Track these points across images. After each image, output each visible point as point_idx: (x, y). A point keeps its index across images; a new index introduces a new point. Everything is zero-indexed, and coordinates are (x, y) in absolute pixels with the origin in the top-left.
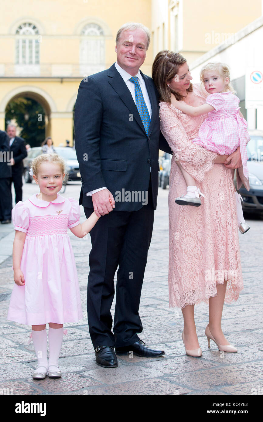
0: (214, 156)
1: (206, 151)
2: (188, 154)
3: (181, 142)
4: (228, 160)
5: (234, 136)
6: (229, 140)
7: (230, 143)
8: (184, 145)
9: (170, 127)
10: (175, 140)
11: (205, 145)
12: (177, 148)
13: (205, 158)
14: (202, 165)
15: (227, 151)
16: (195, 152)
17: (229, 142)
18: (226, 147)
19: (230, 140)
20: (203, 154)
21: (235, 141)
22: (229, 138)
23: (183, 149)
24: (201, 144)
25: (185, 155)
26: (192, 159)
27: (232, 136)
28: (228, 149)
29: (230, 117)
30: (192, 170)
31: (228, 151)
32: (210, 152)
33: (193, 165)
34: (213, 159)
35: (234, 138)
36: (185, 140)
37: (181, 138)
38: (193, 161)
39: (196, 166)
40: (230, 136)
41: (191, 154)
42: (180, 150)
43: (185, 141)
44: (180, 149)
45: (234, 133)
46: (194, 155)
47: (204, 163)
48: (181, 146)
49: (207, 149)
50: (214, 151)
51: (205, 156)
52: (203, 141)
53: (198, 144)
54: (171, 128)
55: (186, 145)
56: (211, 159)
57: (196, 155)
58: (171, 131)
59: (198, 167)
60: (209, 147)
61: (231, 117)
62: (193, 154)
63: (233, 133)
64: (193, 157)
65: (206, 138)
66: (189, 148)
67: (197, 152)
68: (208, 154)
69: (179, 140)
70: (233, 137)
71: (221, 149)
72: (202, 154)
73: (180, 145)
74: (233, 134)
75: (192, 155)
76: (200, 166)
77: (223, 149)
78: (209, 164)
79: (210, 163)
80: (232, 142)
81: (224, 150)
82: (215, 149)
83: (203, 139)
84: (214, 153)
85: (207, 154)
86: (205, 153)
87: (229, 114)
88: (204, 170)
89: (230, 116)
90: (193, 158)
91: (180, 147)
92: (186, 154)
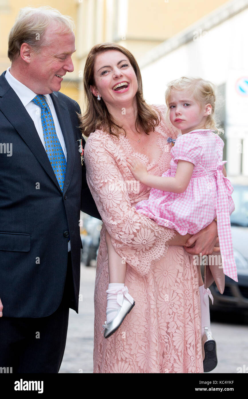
0: (169, 235)
1: (157, 228)
2: (127, 232)
3: (117, 210)
4: (191, 241)
5: (207, 208)
6: (198, 214)
7: (198, 219)
8: (122, 215)
9: (102, 181)
10: (108, 205)
11: (156, 217)
12: (111, 218)
13: (155, 238)
14: (148, 248)
15: (191, 229)
16: (138, 228)
17: (198, 217)
18: (191, 224)
19: (200, 214)
20: (151, 232)
21: (207, 217)
22: (199, 211)
23: (119, 222)
24: (149, 216)
25: (121, 231)
26: (133, 240)
27: (204, 208)
28: (193, 228)
29: (206, 175)
30: (131, 255)
31: (193, 230)
32: (163, 229)
33: (133, 248)
34: (167, 240)
35: (207, 212)
36: (125, 206)
37: (118, 202)
38: (134, 242)
39: (138, 250)
40: (202, 207)
41: (131, 232)
42: (115, 223)
43: (125, 209)
44: (114, 221)
45: (209, 203)
46: (137, 234)
47: (151, 246)
48: (118, 217)
49: (159, 224)
50: (170, 227)
51: (154, 235)
52: (153, 211)
53: (144, 215)
54: (104, 183)
55: (125, 216)
56: (164, 240)
57: (140, 233)
58: (103, 188)
59: (141, 252)
60: (163, 221)
61: (208, 176)
62: (135, 231)
63: (207, 203)
64: (136, 236)
65: (157, 206)
66: (130, 221)
67: (142, 229)
68: (160, 232)
69: (115, 205)
70: (205, 210)
71: (183, 225)
72: (149, 231)
73: (116, 215)
74: (207, 205)
75: (134, 233)
76: (144, 250)
77: (185, 226)
78: (160, 248)
79: (161, 246)
80: (203, 218)
81: (187, 227)
82: (172, 226)
83: (154, 208)
84: (169, 231)
85: (158, 232)
86: (155, 231)
87: (205, 171)
88: (151, 257)
89: (207, 173)
90: (135, 239)
91: (116, 217)
92: (123, 231)
